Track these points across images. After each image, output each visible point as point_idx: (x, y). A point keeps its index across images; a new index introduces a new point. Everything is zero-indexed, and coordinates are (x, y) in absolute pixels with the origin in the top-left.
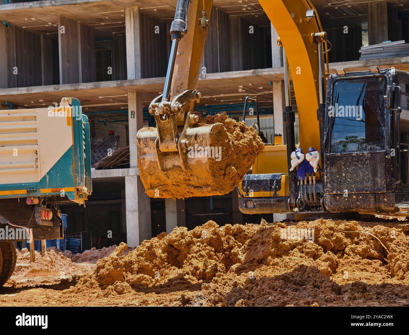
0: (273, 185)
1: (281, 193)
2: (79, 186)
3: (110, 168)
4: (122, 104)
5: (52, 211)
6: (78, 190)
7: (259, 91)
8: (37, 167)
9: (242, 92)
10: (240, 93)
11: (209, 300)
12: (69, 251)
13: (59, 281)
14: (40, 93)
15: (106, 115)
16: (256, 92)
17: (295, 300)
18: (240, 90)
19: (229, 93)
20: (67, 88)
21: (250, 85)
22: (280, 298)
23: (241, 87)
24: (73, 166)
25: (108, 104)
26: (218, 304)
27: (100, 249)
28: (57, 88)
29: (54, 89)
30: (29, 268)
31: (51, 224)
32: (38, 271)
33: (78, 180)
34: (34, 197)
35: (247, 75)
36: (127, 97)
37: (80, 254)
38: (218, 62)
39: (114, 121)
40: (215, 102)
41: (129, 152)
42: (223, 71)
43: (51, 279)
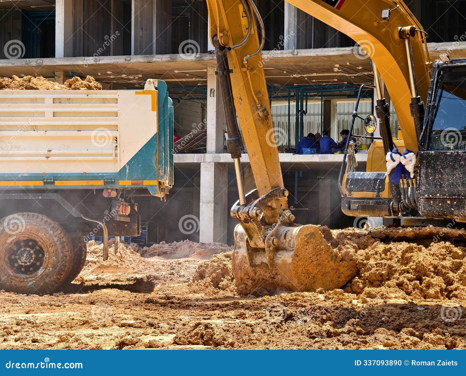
0: (376, 185)
1: (385, 194)
2: (161, 179)
3: (184, 153)
4: (200, 79)
5: (130, 205)
6: (160, 183)
7: (358, 71)
8: (116, 155)
9: (338, 72)
10: (335, 72)
11: (314, 317)
12: (136, 244)
13: (132, 280)
14: (109, 64)
15: (181, 92)
16: (353, 72)
17: (412, 323)
18: (336, 70)
19: (323, 72)
20: (139, 60)
21: (348, 64)
22: (395, 319)
23: (338, 66)
24: (156, 156)
25: (184, 80)
26: (326, 322)
27: (170, 244)
28: (128, 59)
29: (125, 60)
30: (97, 263)
31: (128, 220)
32: (107, 267)
33: (161, 173)
34: (112, 189)
35: (345, 52)
36: (206, 72)
37: (147, 248)
38: (312, 36)
39: (189, 99)
40: (306, 82)
41: (206, 135)
42: (317, 48)
43: (123, 278)
